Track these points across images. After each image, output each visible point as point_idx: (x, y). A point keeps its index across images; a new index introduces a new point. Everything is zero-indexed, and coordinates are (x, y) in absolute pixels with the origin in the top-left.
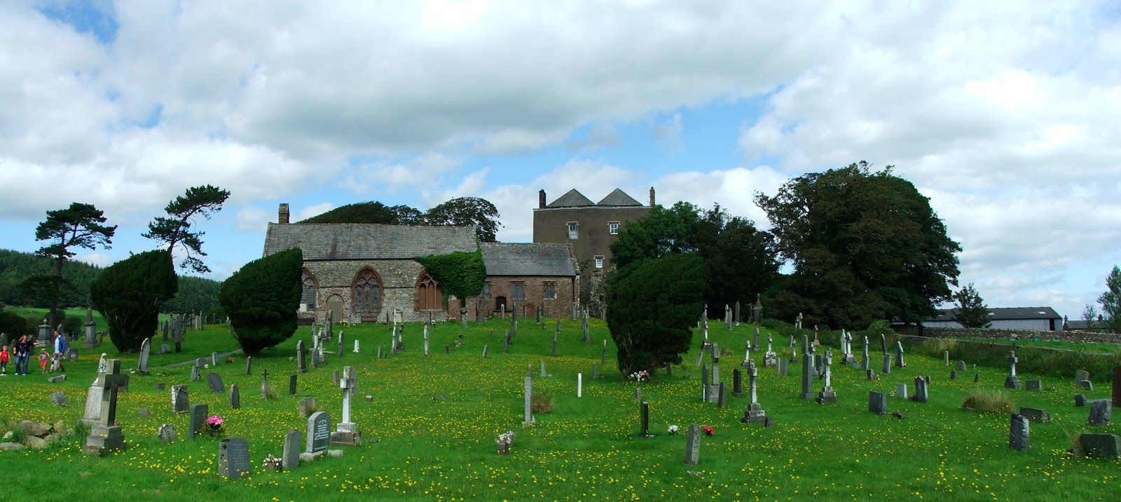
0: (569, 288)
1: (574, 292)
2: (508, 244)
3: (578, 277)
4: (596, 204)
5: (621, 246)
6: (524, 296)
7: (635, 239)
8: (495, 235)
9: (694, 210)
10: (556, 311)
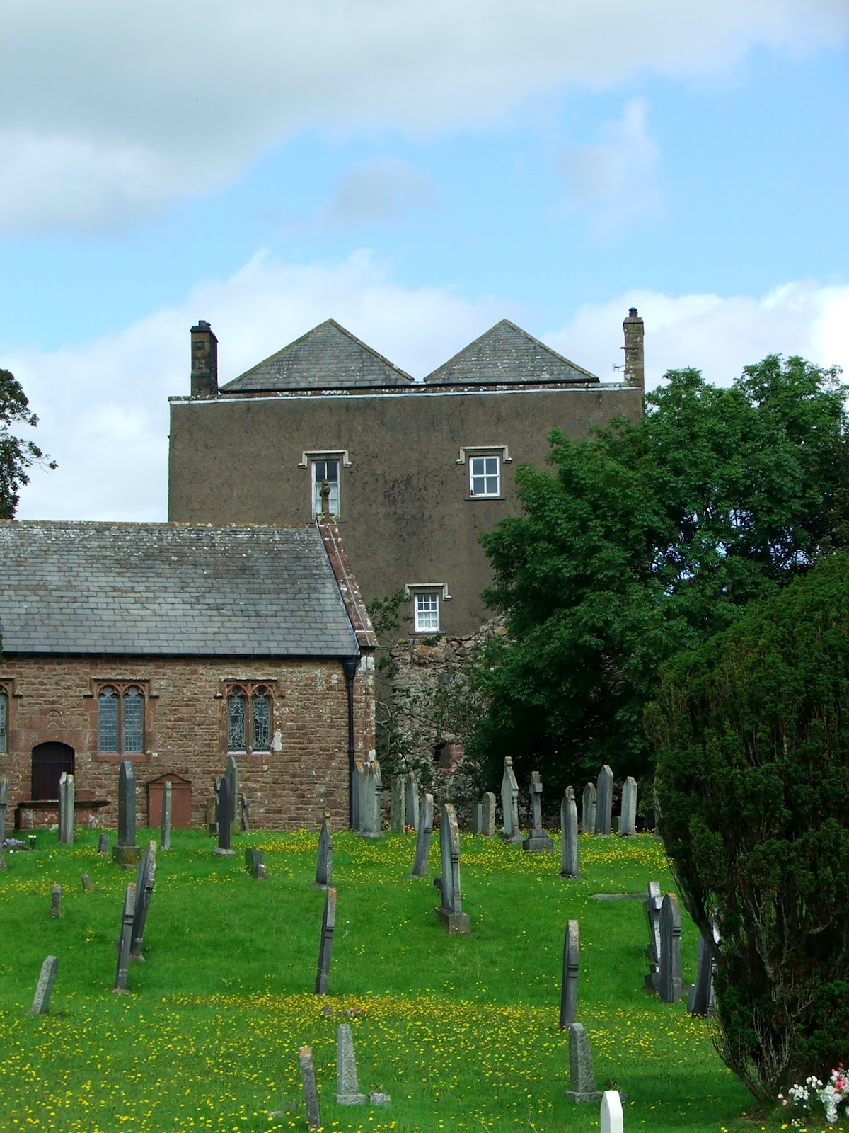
0: (331, 706)
1: (351, 724)
2: (83, 527)
3: (368, 662)
4: (419, 379)
5: (534, 538)
6: (146, 740)
7: (595, 507)
8: (15, 499)
9: (824, 388)
10: (278, 803)
